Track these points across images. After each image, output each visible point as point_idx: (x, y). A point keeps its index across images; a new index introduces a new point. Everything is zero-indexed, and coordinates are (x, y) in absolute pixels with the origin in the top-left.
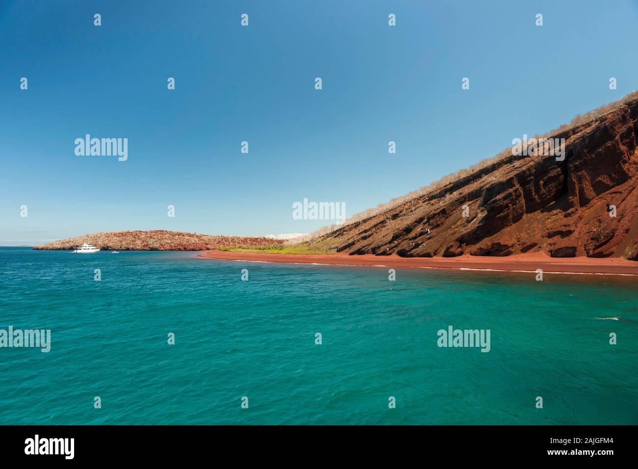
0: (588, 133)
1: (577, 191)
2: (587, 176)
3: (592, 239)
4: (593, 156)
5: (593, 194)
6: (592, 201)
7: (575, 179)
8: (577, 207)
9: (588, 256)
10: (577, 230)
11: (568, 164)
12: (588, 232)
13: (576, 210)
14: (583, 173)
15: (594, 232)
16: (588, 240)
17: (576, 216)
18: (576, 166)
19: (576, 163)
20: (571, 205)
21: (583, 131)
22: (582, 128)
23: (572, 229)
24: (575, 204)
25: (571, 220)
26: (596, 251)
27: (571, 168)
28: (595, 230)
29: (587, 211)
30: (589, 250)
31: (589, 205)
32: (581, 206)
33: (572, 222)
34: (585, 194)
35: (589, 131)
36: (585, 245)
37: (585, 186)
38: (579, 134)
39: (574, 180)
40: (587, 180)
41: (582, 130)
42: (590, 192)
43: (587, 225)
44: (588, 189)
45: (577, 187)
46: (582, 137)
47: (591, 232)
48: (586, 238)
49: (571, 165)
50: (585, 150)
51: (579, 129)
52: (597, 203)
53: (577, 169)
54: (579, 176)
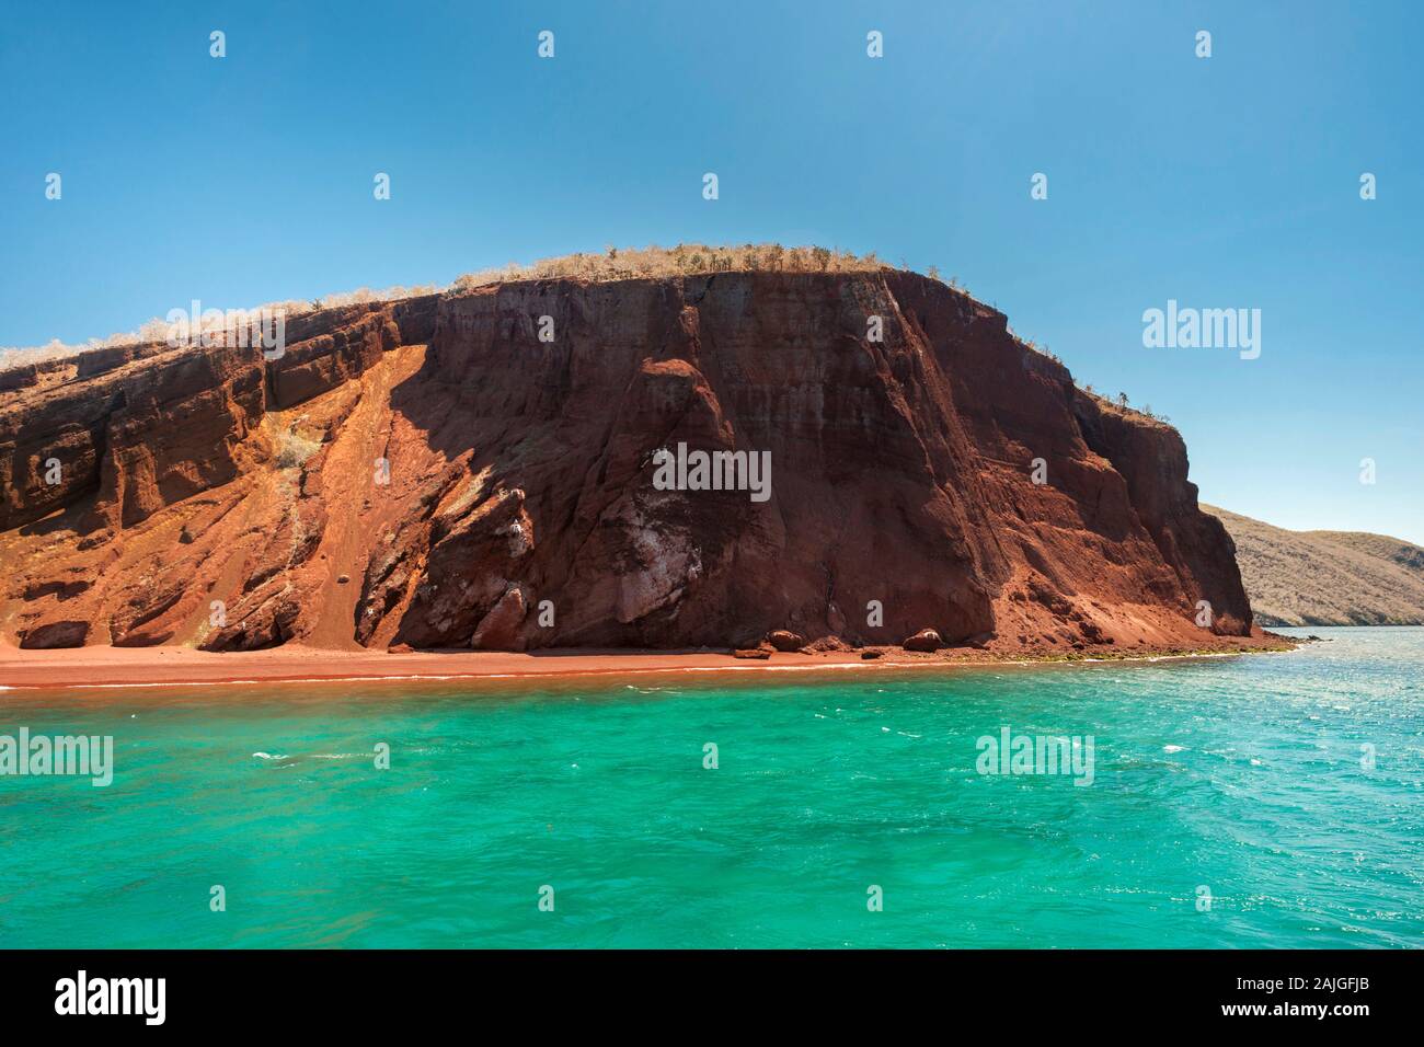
0: (165, 363)
1: (121, 491)
2: (150, 459)
3: (133, 603)
4: (170, 416)
5: (158, 500)
6: (151, 517)
7: (119, 459)
8: (114, 528)
9: (115, 644)
10: (102, 582)
11: (109, 423)
12: (127, 588)
13: (111, 534)
14: (141, 450)
15: (140, 587)
16: (123, 606)
17: (106, 549)
18: (126, 432)
19: (128, 426)
20: (101, 522)
21: (158, 357)
22: (157, 349)
23: (88, 578)
24: (109, 520)
25: (90, 558)
26: (134, 632)
27: (115, 434)
28: (143, 583)
29: (136, 538)
30: (120, 628)
31: (143, 525)
32: (126, 526)
33: (94, 562)
34: (138, 498)
35: (169, 359)
36: (114, 618)
37: (141, 480)
38: (148, 361)
39: (116, 463)
40: (147, 467)
41: (155, 354)
42: (150, 495)
43: (130, 571)
44: (147, 487)
45: (122, 482)
46: (151, 368)
47: (134, 586)
48: (120, 601)
49: (114, 428)
50: (153, 399)
51: (149, 350)
52: (164, 522)
53: (130, 438)
54: (132, 456)
